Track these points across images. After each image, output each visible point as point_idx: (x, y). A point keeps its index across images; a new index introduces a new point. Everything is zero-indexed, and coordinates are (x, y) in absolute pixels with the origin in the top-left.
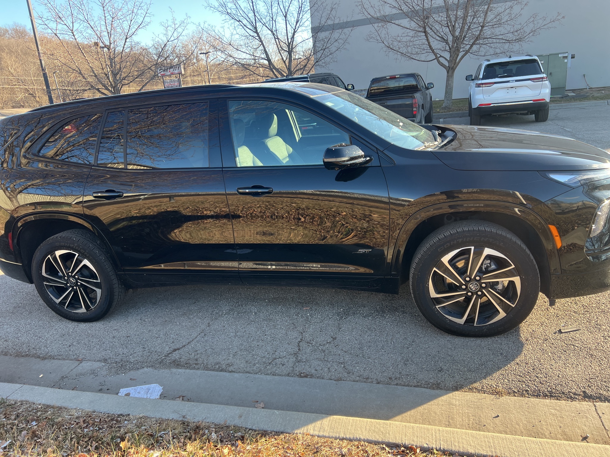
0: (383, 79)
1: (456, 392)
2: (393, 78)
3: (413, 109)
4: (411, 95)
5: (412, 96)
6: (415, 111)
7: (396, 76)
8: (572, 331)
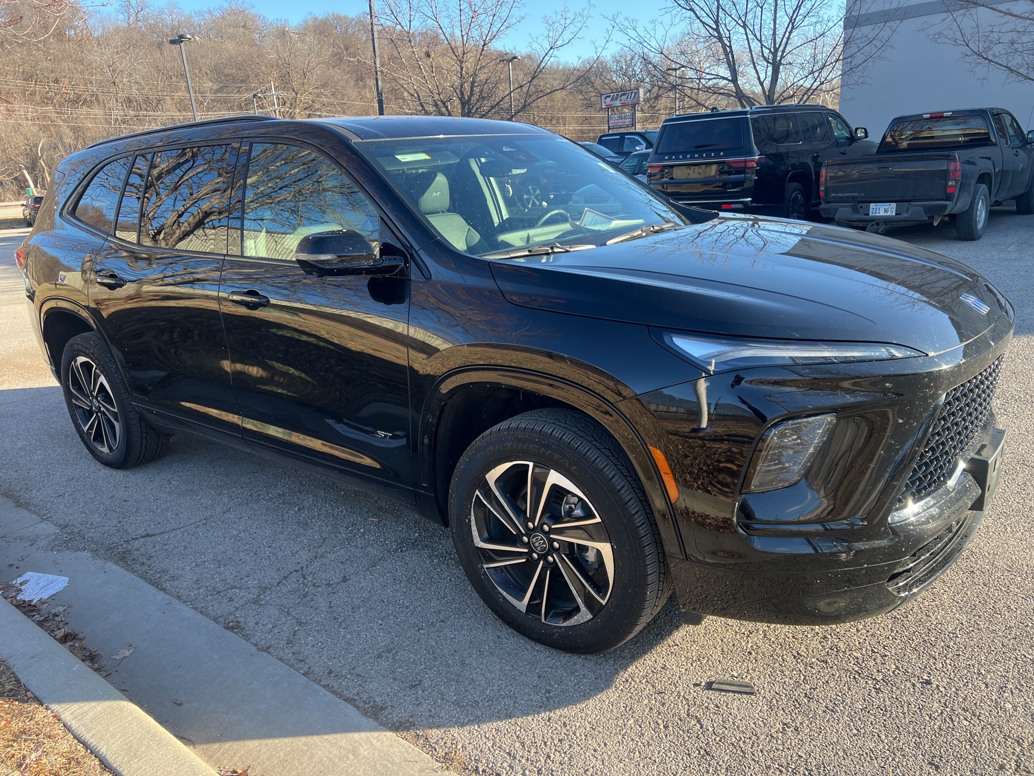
0: (916, 119)
1: (391, 733)
2: (937, 118)
3: (946, 184)
4: (946, 153)
5: (949, 156)
6: (952, 186)
7: (945, 114)
8: (732, 692)
